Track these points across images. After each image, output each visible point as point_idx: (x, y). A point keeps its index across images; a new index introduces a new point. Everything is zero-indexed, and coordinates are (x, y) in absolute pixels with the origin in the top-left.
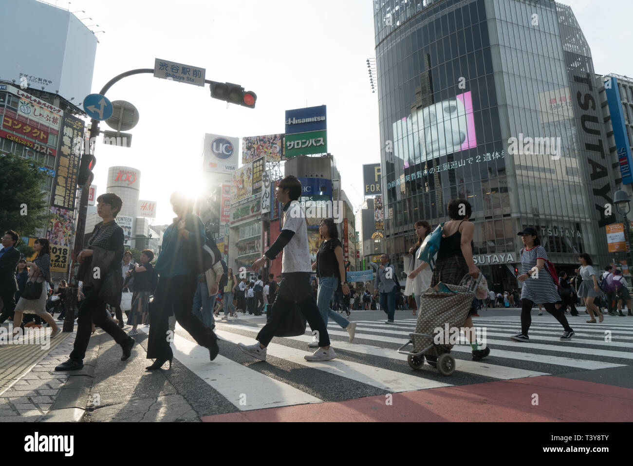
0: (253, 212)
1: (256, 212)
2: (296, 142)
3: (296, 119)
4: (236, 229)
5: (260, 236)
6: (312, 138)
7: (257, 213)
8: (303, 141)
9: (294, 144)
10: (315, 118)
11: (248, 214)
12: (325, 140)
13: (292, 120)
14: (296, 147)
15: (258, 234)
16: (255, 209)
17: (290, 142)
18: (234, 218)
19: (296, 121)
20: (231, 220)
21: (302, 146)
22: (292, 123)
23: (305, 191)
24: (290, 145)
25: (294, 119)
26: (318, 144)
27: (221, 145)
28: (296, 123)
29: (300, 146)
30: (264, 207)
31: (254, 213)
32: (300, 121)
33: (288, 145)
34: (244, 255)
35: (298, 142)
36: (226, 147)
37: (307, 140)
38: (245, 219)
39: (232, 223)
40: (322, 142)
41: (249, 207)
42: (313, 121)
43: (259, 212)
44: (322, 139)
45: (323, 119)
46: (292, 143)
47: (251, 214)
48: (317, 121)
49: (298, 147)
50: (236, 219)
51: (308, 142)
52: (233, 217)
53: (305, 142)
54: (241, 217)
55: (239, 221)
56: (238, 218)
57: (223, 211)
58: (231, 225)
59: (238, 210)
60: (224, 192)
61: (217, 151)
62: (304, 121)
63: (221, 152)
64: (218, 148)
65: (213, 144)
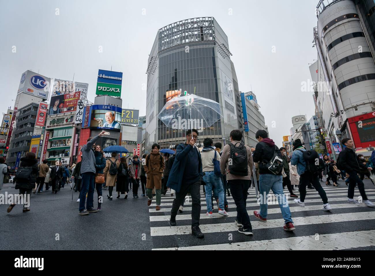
2: (103, 88)
3: (105, 75)
4: (51, 130)
5: (72, 136)
6: (113, 88)
7: (70, 123)
8: (108, 88)
9: (102, 88)
10: (116, 78)
11: (63, 123)
12: (120, 90)
13: (102, 75)
14: (103, 90)
15: (70, 135)
16: (69, 120)
17: (100, 86)
18: (50, 124)
20: (48, 125)
21: (107, 91)
22: (102, 77)
24: (100, 88)
25: (104, 75)
26: (116, 91)
27: (38, 80)
28: (105, 77)
29: (106, 90)
30: (77, 120)
31: (68, 123)
32: (107, 77)
33: (99, 88)
34: (56, 147)
35: (105, 87)
36: (42, 82)
37: (110, 88)
38: (60, 125)
39: (48, 127)
40: (118, 91)
41: (64, 118)
42: (115, 79)
43: (72, 122)
44: (119, 89)
45: (120, 79)
46: (101, 87)
47: (65, 123)
48: (117, 80)
49: (104, 90)
50: (52, 125)
51: (110, 89)
53: (109, 89)
54: (57, 124)
55: (54, 126)
56: (54, 124)
57: (38, 119)
58: (47, 128)
59: (54, 119)
60: (41, 107)
61: (35, 83)
62: (110, 77)
63: (37, 84)
64: (36, 81)
65: (32, 78)
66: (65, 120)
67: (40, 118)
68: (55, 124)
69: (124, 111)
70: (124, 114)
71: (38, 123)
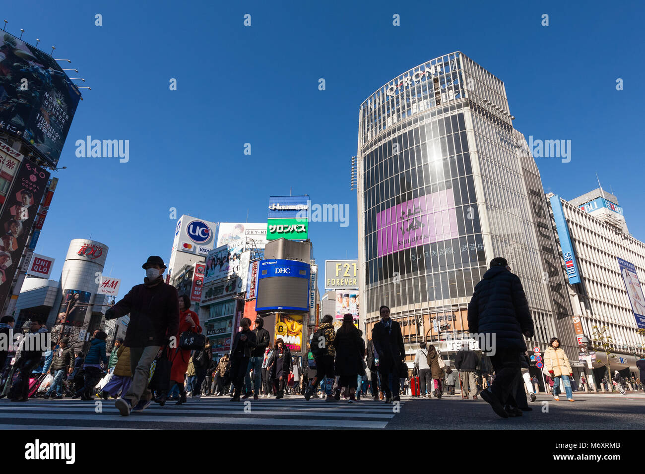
0: (227, 291)
1: (230, 291)
2: (278, 226)
4: (207, 308)
5: (233, 316)
6: (294, 224)
7: (232, 292)
8: (285, 226)
9: (276, 228)
10: (299, 205)
11: (222, 293)
12: (307, 227)
13: (275, 205)
14: (278, 231)
15: (231, 313)
16: (230, 288)
17: (273, 225)
18: (206, 297)
19: (280, 207)
20: (203, 298)
21: (284, 231)
22: (275, 209)
23: (284, 273)
24: (272, 228)
25: (278, 205)
26: (300, 230)
27: (198, 227)
28: (280, 209)
29: (282, 230)
30: (240, 287)
31: (229, 293)
32: (283, 207)
33: (270, 229)
34: (213, 335)
36: (203, 230)
37: (289, 225)
38: (218, 298)
39: (203, 302)
40: (303, 229)
41: (223, 286)
42: (296, 208)
43: (234, 291)
44: (304, 226)
45: (305, 207)
47: (225, 293)
48: (300, 209)
50: (208, 298)
51: (290, 227)
52: (205, 295)
53: (288, 227)
54: (214, 295)
55: (211, 300)
56: (210, 296)
57: (194, 290)
58: (202, 305)
59: (211, 289)
60: (197, 271)
61: (193, 233)
62: (287, 207)
63: (197, 234)
64: (194, 231)
65: (190, 226)
66: (225, 288)
67: (196, 288)
68: (212, 297)
69: (340, 264)
70: (340, 269)
71: (193, 297)
